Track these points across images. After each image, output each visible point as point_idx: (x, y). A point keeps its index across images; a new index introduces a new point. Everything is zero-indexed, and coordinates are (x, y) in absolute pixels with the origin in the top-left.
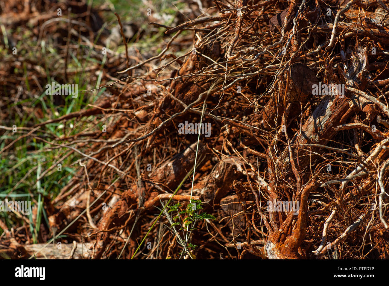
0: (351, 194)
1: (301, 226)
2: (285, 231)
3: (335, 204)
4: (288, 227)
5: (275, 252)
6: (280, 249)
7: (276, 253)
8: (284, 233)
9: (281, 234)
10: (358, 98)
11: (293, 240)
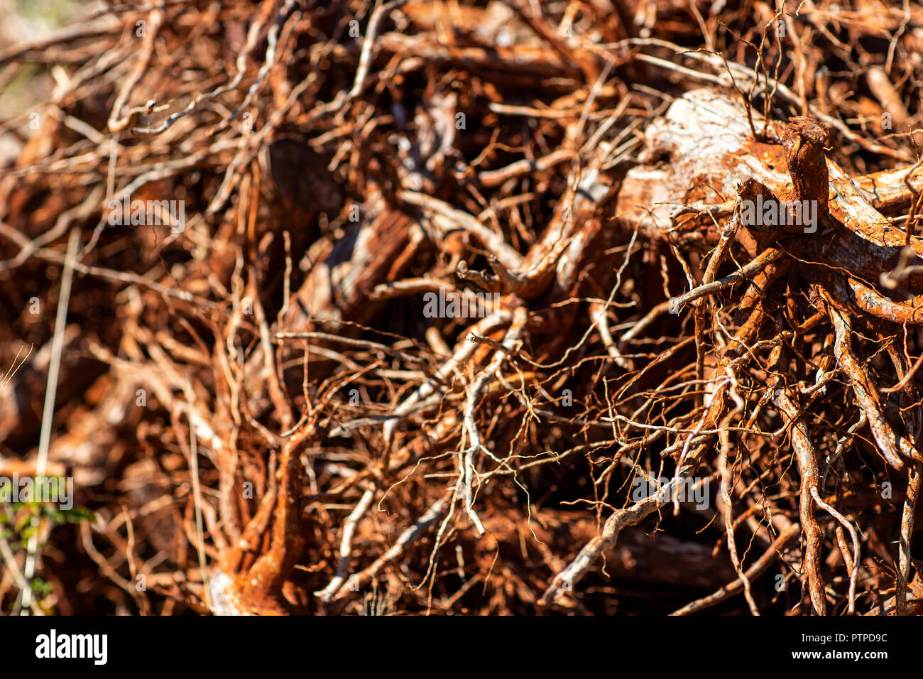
0: (412, 452)
1: (287, 533)
2: (254, 546)
3: (372, 478)
4: (262, 536)
5: (229, 597)
6: (241, 590)
7: (232, 601)
8: (250, 551)
9: (244, 553)
10: (430, 220)
11: (268, 568)
